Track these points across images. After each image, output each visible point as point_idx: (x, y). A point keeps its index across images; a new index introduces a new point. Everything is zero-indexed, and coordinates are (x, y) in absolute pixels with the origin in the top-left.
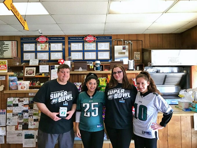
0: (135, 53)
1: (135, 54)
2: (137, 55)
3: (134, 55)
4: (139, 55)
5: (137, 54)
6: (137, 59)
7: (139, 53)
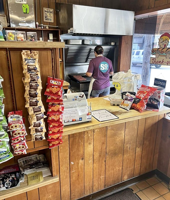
0: (45, 9)
1: (45, 11)
2: (48, 14)
3: (44, 13)
4: (52, 15)
5: (48, 12)
6: (49, 21)
7: (52, 10)
